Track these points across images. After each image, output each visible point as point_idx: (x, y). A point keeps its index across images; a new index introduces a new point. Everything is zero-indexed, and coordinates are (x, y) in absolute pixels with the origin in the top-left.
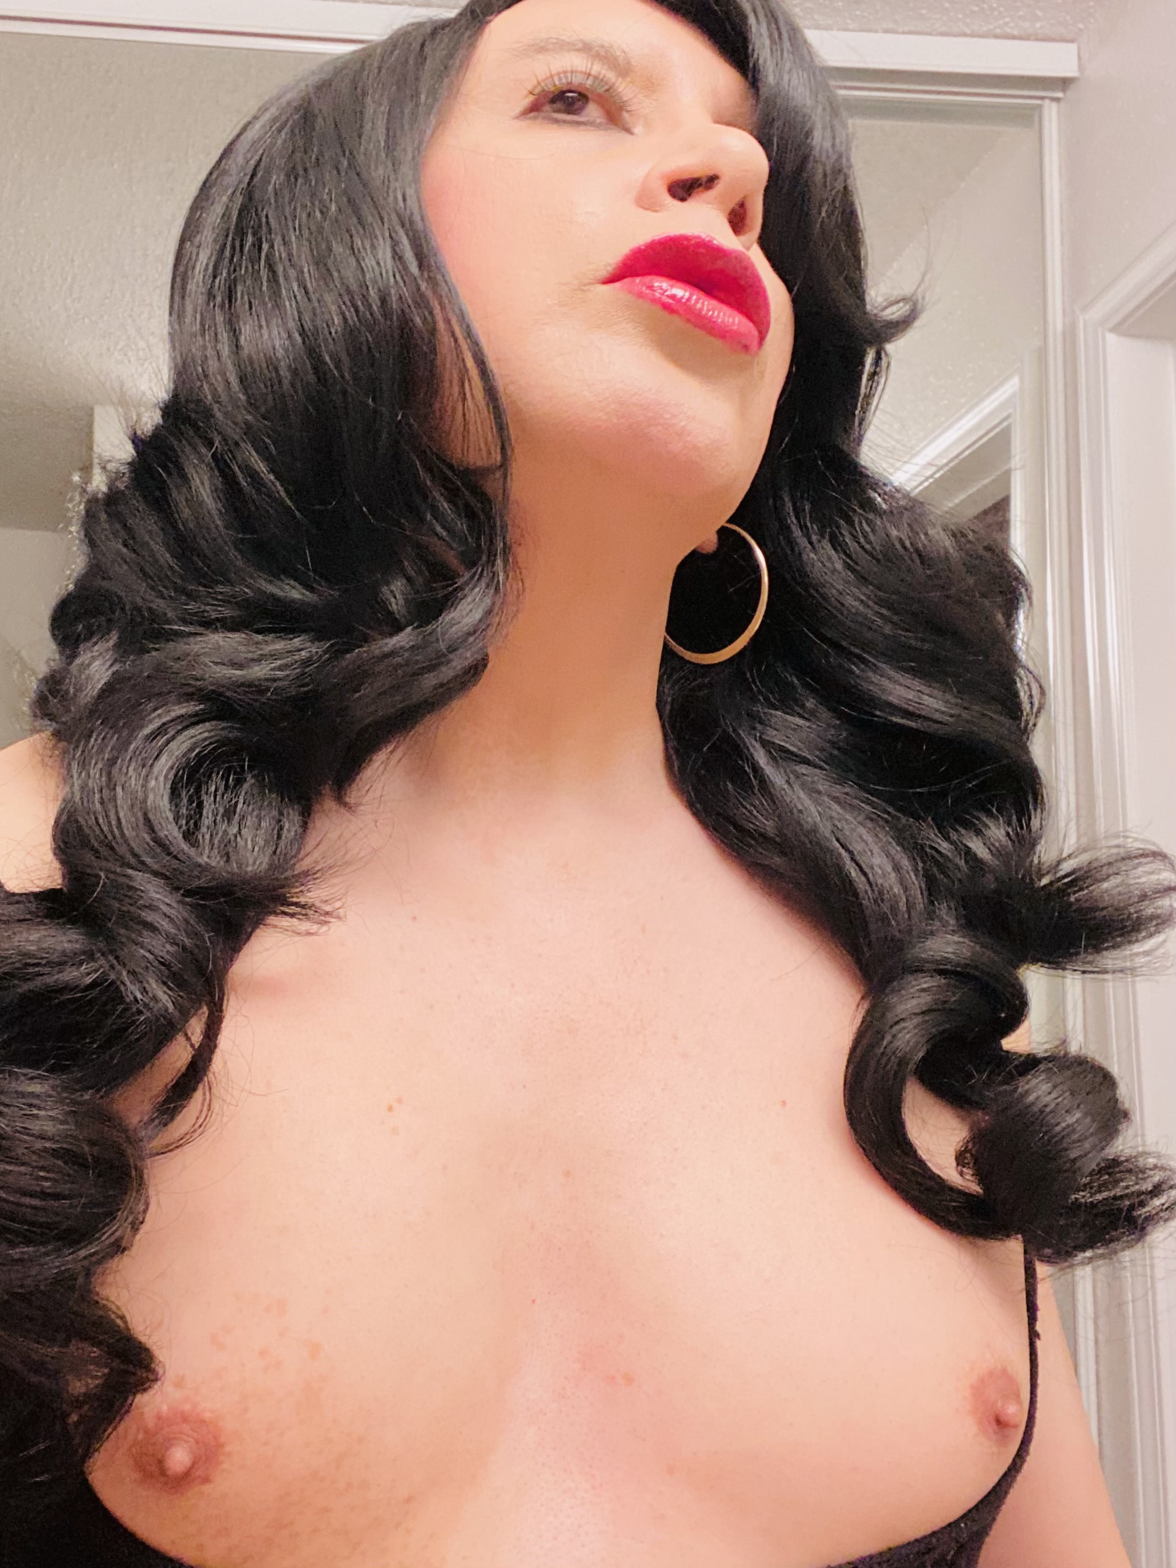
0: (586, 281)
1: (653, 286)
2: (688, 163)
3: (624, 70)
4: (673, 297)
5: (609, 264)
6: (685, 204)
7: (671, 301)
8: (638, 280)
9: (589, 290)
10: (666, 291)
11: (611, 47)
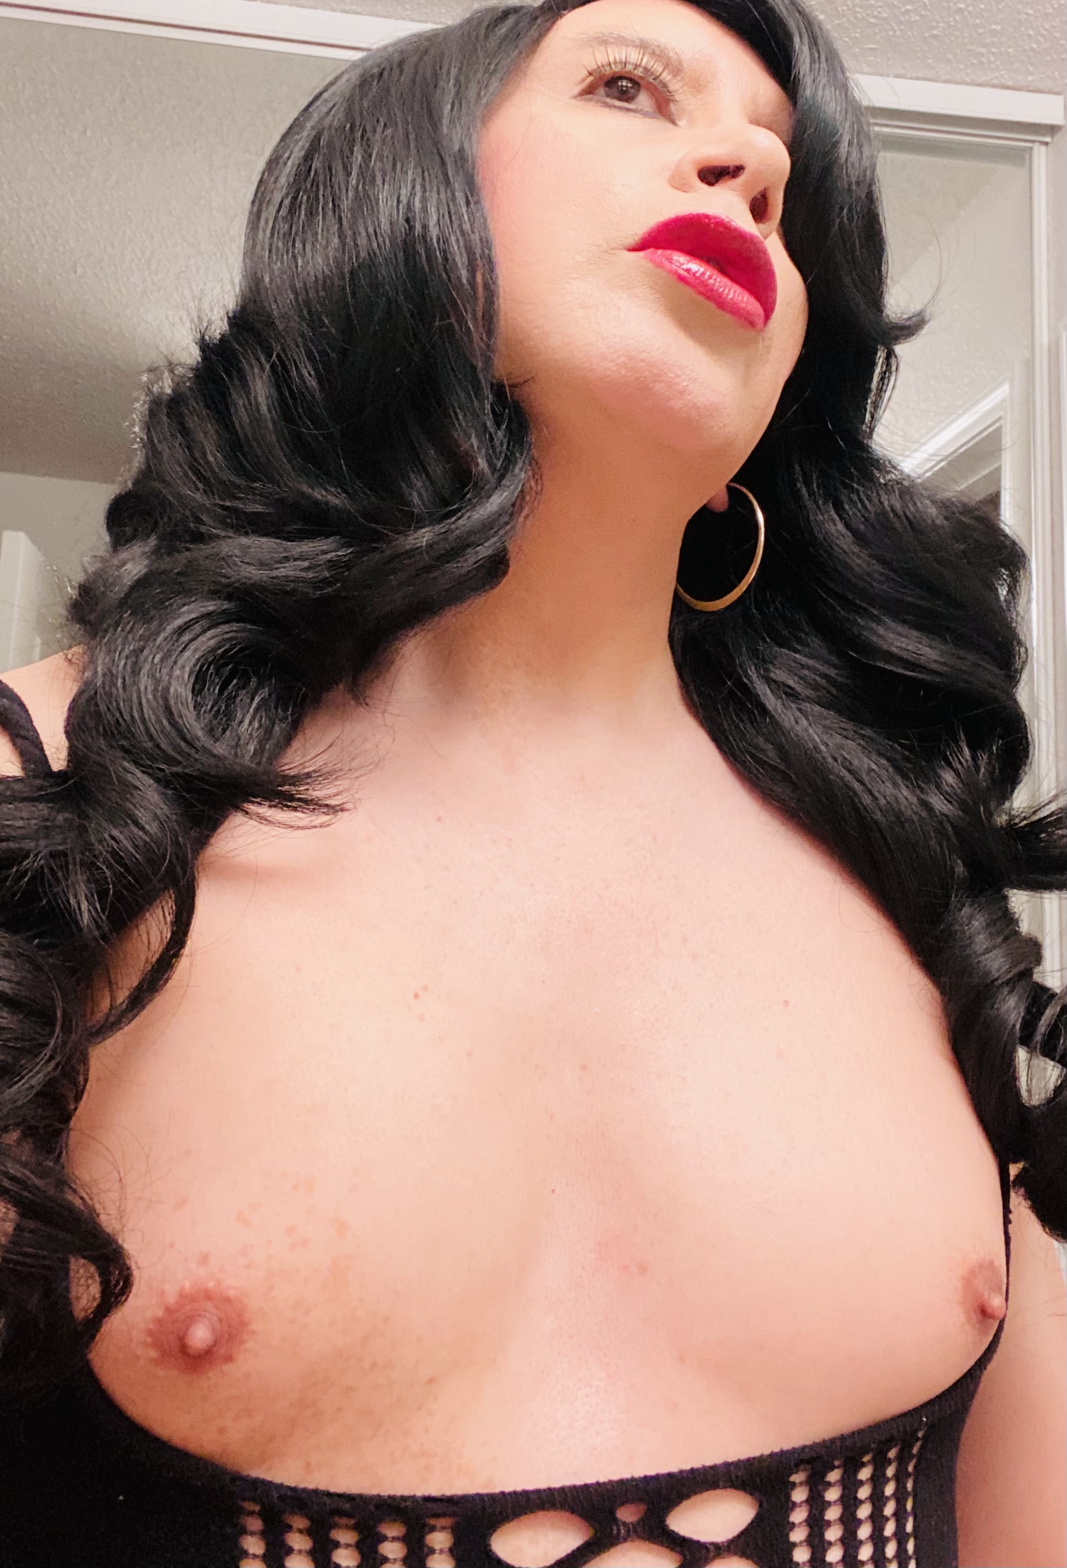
0: (613, 246)
1: (672, 259)
2: (718, 153)
3: (677, 70)
4: (688, 270)
5: (636, 234)
6: (712, 189)
7: (686, 274)
8: (660, 252)
9: (614, 254)
10: (683, 264)
11: (667, 48)
